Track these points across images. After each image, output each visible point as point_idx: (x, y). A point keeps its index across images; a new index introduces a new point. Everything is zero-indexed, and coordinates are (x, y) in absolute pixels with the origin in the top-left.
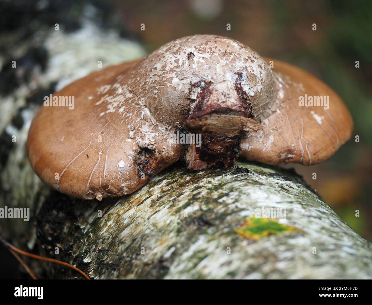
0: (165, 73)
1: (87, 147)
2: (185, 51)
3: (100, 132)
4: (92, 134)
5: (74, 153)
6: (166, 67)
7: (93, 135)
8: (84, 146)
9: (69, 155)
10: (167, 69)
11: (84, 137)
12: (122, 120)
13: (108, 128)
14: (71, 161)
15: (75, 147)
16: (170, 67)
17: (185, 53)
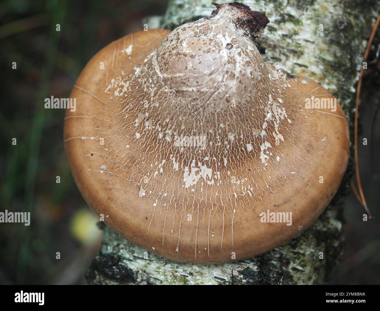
0: (252, 60)
1: (316, 111)
2: (229, 54)
3: (301, 110)
4: (306, 117)
5: (327, 118)
6: (248, 61)
7: (306, 115)
8: (317, 115)
9: (331, 121)
10: (248, 59)
11: (313, 121)
12: (284, 96)
13: (295, 106)
14: (333, 116)
15: (323, 121)
16: (246, 58)
17: (230, 53)
